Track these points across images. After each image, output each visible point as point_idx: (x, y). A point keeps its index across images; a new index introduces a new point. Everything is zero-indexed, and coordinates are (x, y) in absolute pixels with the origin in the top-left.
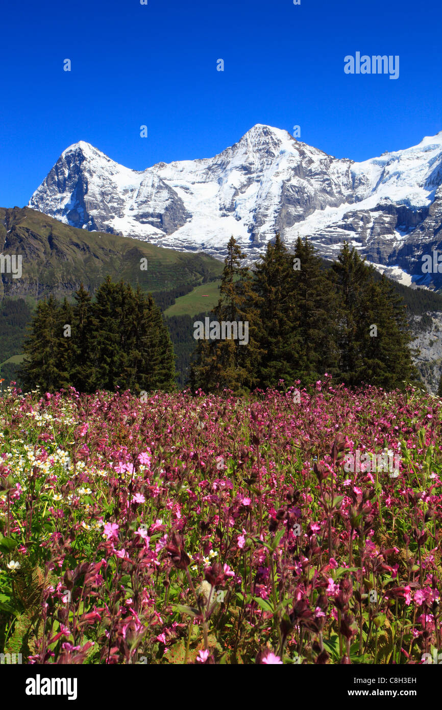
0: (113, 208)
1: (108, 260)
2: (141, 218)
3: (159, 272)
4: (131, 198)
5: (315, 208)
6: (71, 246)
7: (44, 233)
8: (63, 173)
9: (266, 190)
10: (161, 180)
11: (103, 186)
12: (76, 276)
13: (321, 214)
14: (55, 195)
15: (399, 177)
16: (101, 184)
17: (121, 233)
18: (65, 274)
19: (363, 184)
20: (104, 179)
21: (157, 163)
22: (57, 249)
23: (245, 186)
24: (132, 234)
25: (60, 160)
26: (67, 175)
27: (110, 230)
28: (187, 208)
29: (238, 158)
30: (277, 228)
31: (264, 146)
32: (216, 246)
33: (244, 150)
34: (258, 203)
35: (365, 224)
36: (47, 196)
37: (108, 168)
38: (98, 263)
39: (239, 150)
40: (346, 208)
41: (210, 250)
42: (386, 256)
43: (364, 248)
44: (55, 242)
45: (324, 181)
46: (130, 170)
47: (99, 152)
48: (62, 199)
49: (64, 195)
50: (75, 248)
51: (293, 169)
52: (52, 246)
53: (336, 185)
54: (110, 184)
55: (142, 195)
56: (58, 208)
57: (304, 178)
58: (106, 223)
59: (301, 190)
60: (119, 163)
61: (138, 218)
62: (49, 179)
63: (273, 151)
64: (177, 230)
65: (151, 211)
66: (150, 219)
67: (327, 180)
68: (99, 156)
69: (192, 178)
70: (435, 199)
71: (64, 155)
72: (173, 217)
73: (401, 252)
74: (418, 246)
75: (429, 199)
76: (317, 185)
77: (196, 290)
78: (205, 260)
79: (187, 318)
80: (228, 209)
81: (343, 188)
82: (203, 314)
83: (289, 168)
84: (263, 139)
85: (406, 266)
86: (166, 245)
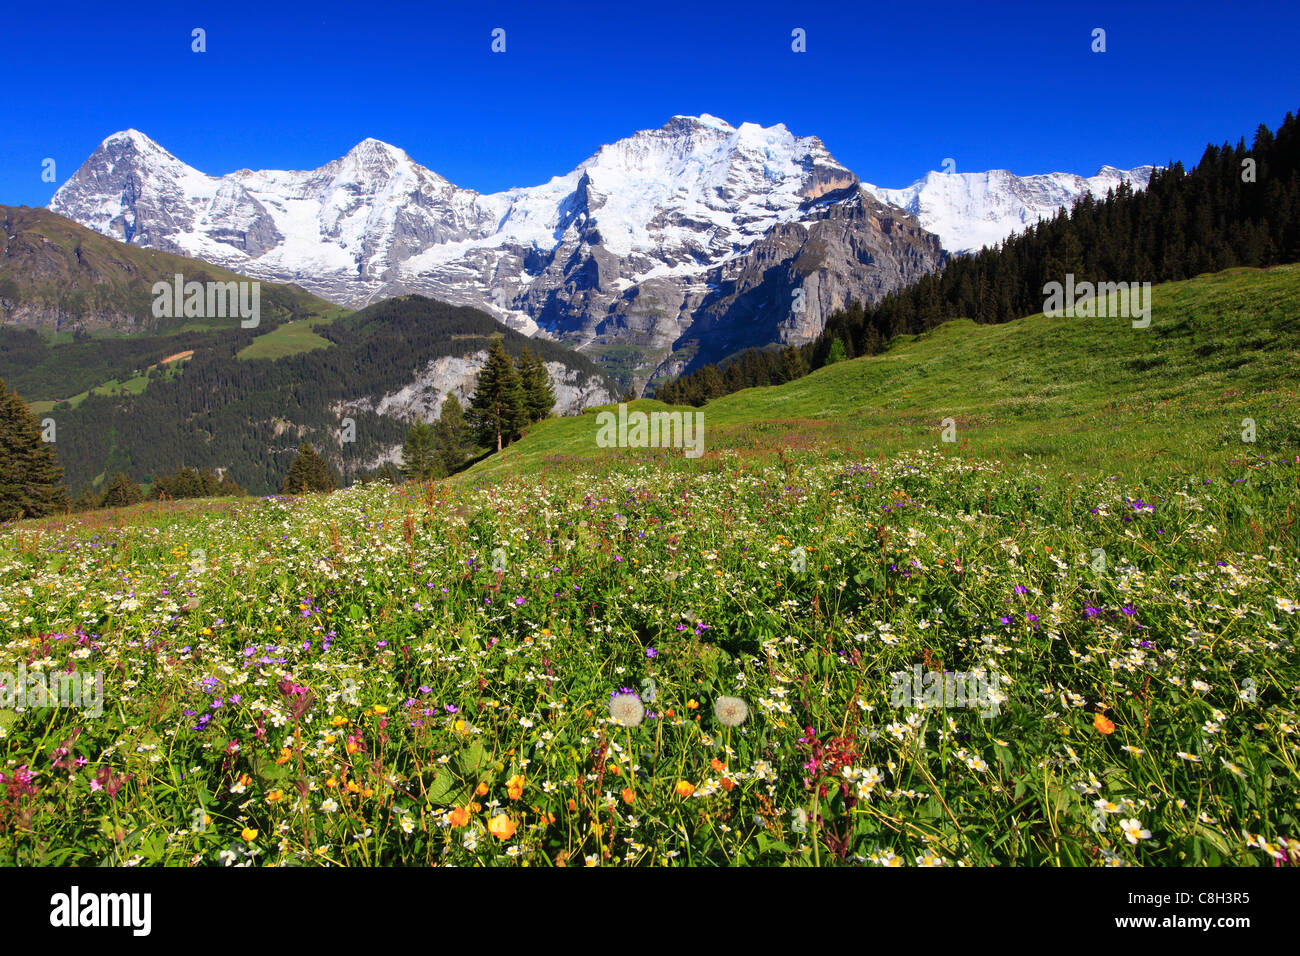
0: (176, 218)
2: (218, 235)
4: (204, 209)
5: (434, 242)
7: (68, 244)
8: (104, 167)
9: (378, 216)
10: (245, 190)
11: (163, 190)
13: (441, 248)
14: (92, 194)
15: (526, 215)
16: (160, 187)
17: (188, 252)
19: (489, 219)
20: (164, 181)
21: (241, 169)
22: (87, 265)
24: (204, 254)
25: (100, 150)
26: (110, 171)
27: (173, 246)
28: (278, 228)
29: (345, 174)
30: (391, 260)
31: (376, 165)
33: (352, 165)
34: (369, 229)
35: (489, 264)
36: (80, 194)
37: (171, 168)
39: (347, 165)
40: (469, 244)
43: (488, 290)
44: (85, 256)
45: (447, 211)
46: (202, 174)
47: (158, 146)
48: (105, 201)
49: (105, 195)
52: (83, 262)
53: (458, 217)
54: (174, 189)
55: (219, 207)
56: (97, 212)
57: (423, 207)
58: (167, 237)
59: (419, 220)
61: (212, 234)
62: (84, 173)
63: (388, 171)
64: (265, 253)
65: (230, 227)
66: (229, 238)
67: (449, 210)
68: (158, 151)
69: (286, 192)
70: (562, 243)
71: (105, 143)
72: (260, 237)
73: (526, 297)
74: (544, 291)
75: (556, 242)
76: (438, 216)
77: (281, 328)
78: (295, 292)
79: (267, 361)
80: (331, 234)
81: (467, 222)
82: (288, 357)
83: (406, 193)
84: (376, 156)
85: (531, 312)
86: (250, 271)
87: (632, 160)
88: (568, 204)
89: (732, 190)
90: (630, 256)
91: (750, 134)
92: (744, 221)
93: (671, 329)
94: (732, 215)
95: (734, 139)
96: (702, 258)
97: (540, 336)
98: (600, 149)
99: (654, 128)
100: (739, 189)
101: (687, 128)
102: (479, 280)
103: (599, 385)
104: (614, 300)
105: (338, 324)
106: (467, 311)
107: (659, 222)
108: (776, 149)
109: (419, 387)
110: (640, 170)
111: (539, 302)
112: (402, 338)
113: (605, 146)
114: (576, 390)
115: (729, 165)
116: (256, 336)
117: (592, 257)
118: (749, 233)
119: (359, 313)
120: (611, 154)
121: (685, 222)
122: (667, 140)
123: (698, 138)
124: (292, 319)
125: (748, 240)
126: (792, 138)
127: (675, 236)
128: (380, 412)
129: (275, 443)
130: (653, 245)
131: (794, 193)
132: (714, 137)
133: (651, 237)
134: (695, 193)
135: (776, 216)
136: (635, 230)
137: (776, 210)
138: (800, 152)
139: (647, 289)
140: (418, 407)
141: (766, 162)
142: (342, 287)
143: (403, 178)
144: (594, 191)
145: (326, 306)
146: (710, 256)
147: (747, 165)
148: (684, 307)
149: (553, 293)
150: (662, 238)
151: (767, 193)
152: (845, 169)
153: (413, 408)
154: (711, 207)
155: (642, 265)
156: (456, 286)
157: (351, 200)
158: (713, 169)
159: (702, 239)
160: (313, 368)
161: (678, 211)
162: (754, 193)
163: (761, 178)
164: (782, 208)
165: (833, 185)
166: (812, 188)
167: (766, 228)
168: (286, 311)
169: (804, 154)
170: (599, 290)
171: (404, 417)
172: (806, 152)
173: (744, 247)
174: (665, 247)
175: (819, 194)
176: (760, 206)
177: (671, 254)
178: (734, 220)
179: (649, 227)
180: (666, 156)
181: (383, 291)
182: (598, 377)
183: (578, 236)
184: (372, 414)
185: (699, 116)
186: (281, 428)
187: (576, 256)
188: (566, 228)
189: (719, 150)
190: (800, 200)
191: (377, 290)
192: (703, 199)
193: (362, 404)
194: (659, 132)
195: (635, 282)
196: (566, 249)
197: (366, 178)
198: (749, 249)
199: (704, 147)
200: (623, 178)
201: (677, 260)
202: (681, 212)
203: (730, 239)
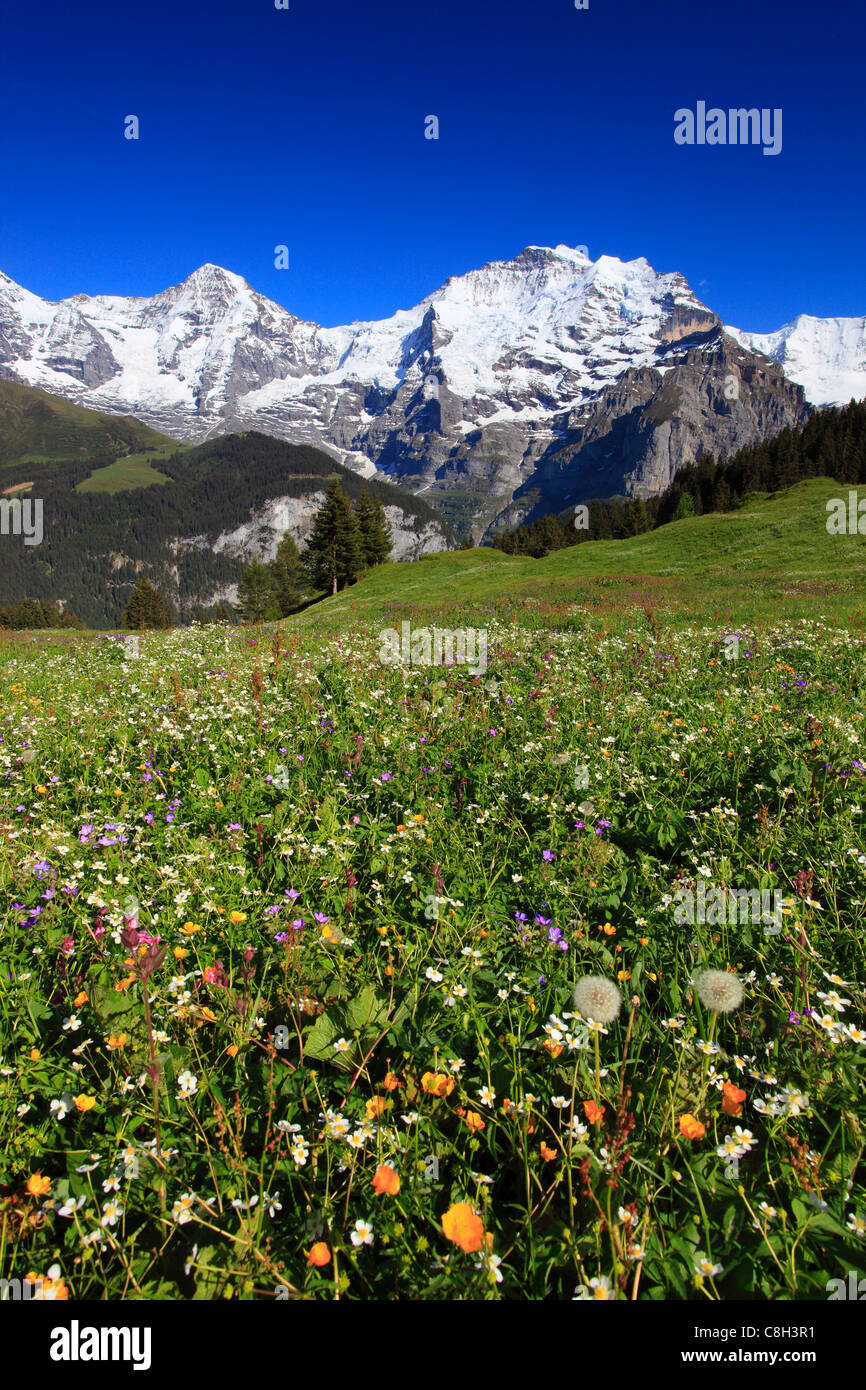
2: (56, 363)
3: (72, 436)
4: (41, 335)
5: (273, 376)
9: (216, 347)
10: (82, 317)
11: (1, 315)
13: (280, 383)
15: (369, 351)
17: (27, 380)
19: (330, 354)
21: (78, 294)
24: (43, 383)
28: (116, 357)
29: (184, 301)
30: (229, 395)
31: (215, 293)
32: (152, 409)
33: (190, 293)
34: (207, 361)
35: (329, 401)
37: (8, 292)
39: (185, 293)
40: (309, 380)
41: (143, 414)
42: (349, 439)
43: (326, 428)
45: (285, 345)
46: (39, 298)
51: (250, 326)
53: (299, 351)
54: (11, 313)
55: (56, 334)
57: (262, 339)
58: (6, 364)
59: (257, 352)
61: (50, 363)
63: (227, 300)
64: (102, 384)
65: (68, 355)
66: (67, 366)
67: (290, 344)
69: (123, 319)
70: (404, 382)
72: (97, 367)
73: (366, 438)
75: (398, 381)
76: (278, 349)
77: (119, 462)
78: (133, 425)
79: (105, 494)
80: (169, 365)
81: (307, 356)
82: (126, 492)
83: (245, 324)
84: (215, 283)
85: (370, 454)
86: (88, 402)
87: (481, 294)
88: (412, 341)
89: (585, 330)
90: (474, 398)
91: (610, 270)
92: (596, 364)
93: (513, 477)
94: (583, 358)
95: (590, 273)
96: (549, 402)
97: (379, 479)
98: (448, 282)
99: (506, 258)
100: (592, 329)
101: (541, 260)
102: (318, 418)
103: (437, 531)
104: (456, 444)
105: (176, 459)
106: (305, 451)
107: (506, 363)
108: (635, 285)
109: (255, 527)
110: (489, 305)
111: (378, 443)
112: (239, 475)
113: (453, 279)
114: (413, 535)
115: (583, 302)
116: (95, 469)
118: (600, 378)
119: (195, 448)
120: (459, 287)
121: (533, 364)
122: (519, 273)
123: (552, 272)
124: (130, 452)
125: (598, 385)
126: (653, 275)
127: (522, 378)
128: (216, 550)
129: (113, 577)
130: (499, 386)
131: (651, 335)
132: (569, 271)
133: (497, 378)
134: (546, 332)
135: (630, 360)
136: (479, 370)
137: (630, 353)
138: (660, 291)
139: (490, 433)
140: (254, 546)
141: (624, 301)
142: (180, 421)
143: (243, 308)
144: (441, 327)
145: (164, 440)
146: (557, 400)
147: (603, 303)
148: (527, 453)
149: (393, 434)
150: (508, 380)
151: (621, 334)
152: (708, 310)
153: (249, 547)
154: (562, 348)
155: (486, 408)
156: (295, 424)
157: (189, 330)
158: (566, 307)
159: (550, 382)
160: (149, 502)
161: (527, 351)
162: (608, 333)
163: (616, 318)
164: (637, 352)
165: (694, 327)
166: (671, 330)
167: (618, 373)
168: (125, 444)
169: (665, 292)
170: (441, 433)
171: (240, 556)
172: (667, 289)
173: (594, 392)
174: (511, 389)
175: (678, 337)
176: (614, 348)
177: (517, 397)
178: (585, 363)
179: (495, 367)
180: (517, 290)
181: (221, 426)
182: (436, 523)
183: (421, 374)
184: (208, 552)
186: (119, 563)
187: (418, 396)
188: (409, 366)
189: (574, 286)
190: (657, 343)
191: (214, 422)
192: (553, 339)
193: (198, 542)
194: (511, 264)
195: (478, 425)
196: (408, 389)
197: (205, 307)
198: (599, 395)
199: (558, 282)
200: (471, 313)
201: (523, 403)
202: (530, 353)
203: (580, 383)
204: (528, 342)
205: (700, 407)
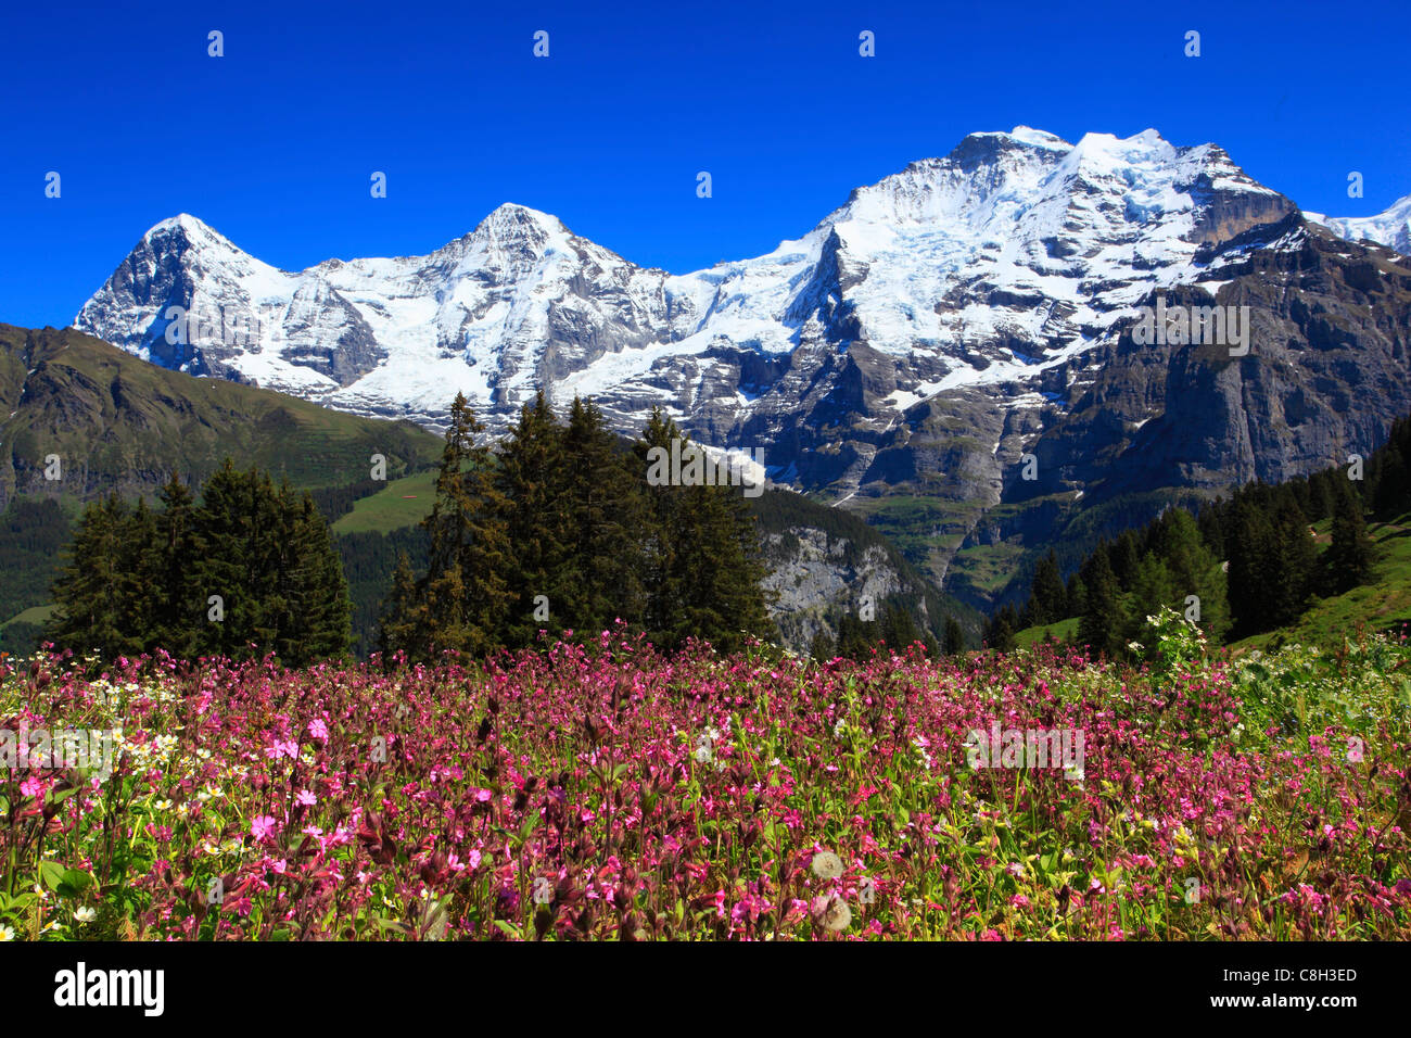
1: (227, 429)
2: (293, 355)
3: (324, 454)
5: (604, 349)
6: (156, 403)
7: (103, 377)
8: (146, 269)
9: (520, 315)
10: (332, 289)
11: (223, 296)
12: (164, 458)
13: (614, 359)
14: (128, 307)
15: (743, 302)
16: (218, 292)
17: (255, 382)
18: (143, 453)
19: (685, 312)
20: (225, 283)
21: (326, 259)
22: (127, 407)
23: (483, 306)
24: (276, 383)
25: (141, 245)
26: (153, 273)
27: (234, 375)
28: (378, 340)
29: (473, 256)
30: (540, 381)
31: (517, 241)
32: (430, 409)
33: (483, 245)
34: (506, 336)
35: (688, 378)
36: (113, 308)
37: (234, 265)
38: (208, 436)
39: (475, 245)
40: (656, 350)
41: (419, 416)
42: (722, 432)
43: (687, 418)
44: (125, 393)
45: (620, 304)
46: (275, 270)
47: (217, 235)
48: (142, 316)
49: (147, 309)
50: (164, 407)
51: (567, 282)
52: (119, 401)
53: (639, 311)
54: (237, 292)
55: (296, 315)
56: (134, 331)
57: (586, 298)
58: (226, 362)
59: (580, 318)
60: (255, 256)
61: (287, 355)
62: (119, 278)
63: (534, 250)
64: (359, 378)
65: (312, 343)
66: (311, 358)
67: (626, 302)
68: (218, 242)
69: (389, 288)
70: (801, 342)
71: (148, 237)
72: (353, 356)
73: (748, 427)
74: (774, 418)
75: (791, 342)
76: (609, 311)
77: (392, 486)
78: (410, 433)
79: (375, 536)
80: (454, 346)
81: (652, 319)
82: (405, 529)
83: (561, 279)
84: (516, 228)
86: (338, 405)
87: (906, 207)
88: (808, 282)
89: (1073, 241)
90: (911, 356)
91: (1099, 152)
92: (1098, 288)
94: (1075, 282)
95: (1071, 161)
96: (1029, 352)
97: (772, 488)
98: (853, 196)
99: (939, 155)
101: (991, 151)
103: (882, 561)
104: (890, 426)
107: (956, 300)
108: (1145, 169)
110: (919, 221)
111: (767, 434)
113: (862, 189)
114: (844, 571)
115: (1066, 201)
116: (358, 498)
117: (851, 360)
118: (1109, 308)
120: (870, 200)
121: (997, 298)
122: (960, 173)
123: (1011, 164)
125: (1108, 319)
126: (1172, 151)
127: (983, 320)
130: (948, 335)
131: (1182, 238)
132: (1037, 160)
133: (946, 324)
134: (1012, 250)
136: (917, 315)
137: (1152, 268)
138: (1187, 171)
139: (941, 407)
141: (1129, 191)
143: (557, 258)
144: (850, 258)
146: (1043, 348)
147: (1097, 200)
148: (1008, 431)
149: (789, 420)
150: (960, 325)
151: (1130, 241)
152: (1269, 192)
154: (1041, 272)
155: (933, 370)
156: (638, 416)
157: (482, 294)
158: (1040, 210)
159: (1030, 323)
161: (986, 280)
162: (1110, 242)
163: (1120, 218)
164: (1164, 264)
165: (1249, 221)
166: (1213, 228)
167: (1136, 299)
169: (1195, 173)
170: (865, 412)
172: (1200, 169)
173: (1101, 330)
174: (967, 337)
175: (1228, 236)
176: (1124, 263)
177: (978, 348)
178: (1081, 289)
179: (939, 308)
180: (960, 197)
182: (880, 550)
183: (825, 329)
185: (1010, 132)
187: (825, 361)
188: (806, 317)
189: (1048, 180)
190: (1193, 248)
192: (1026, 259)
194: (945, 161)
195: (922, 395)
196: (808, 351)
197: (501, 261)
198: (1111, 334)
199: (1022, 178)
200: (895, 235)
201: (988, 357)
202: (991, 282)
203: (1075, 319)
204: (986, 267)
205: (1287, 334)
